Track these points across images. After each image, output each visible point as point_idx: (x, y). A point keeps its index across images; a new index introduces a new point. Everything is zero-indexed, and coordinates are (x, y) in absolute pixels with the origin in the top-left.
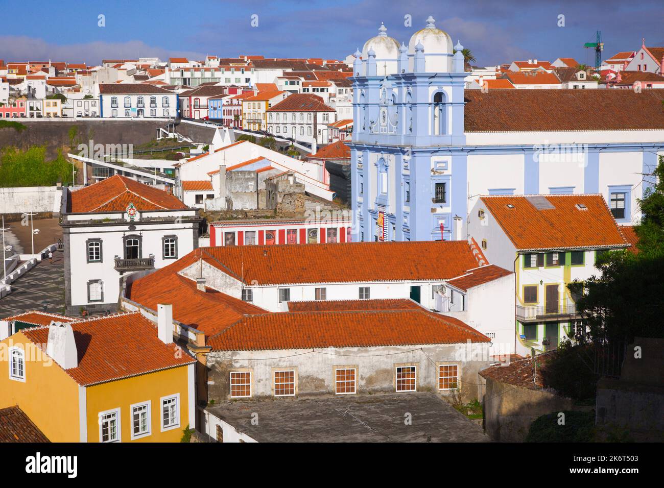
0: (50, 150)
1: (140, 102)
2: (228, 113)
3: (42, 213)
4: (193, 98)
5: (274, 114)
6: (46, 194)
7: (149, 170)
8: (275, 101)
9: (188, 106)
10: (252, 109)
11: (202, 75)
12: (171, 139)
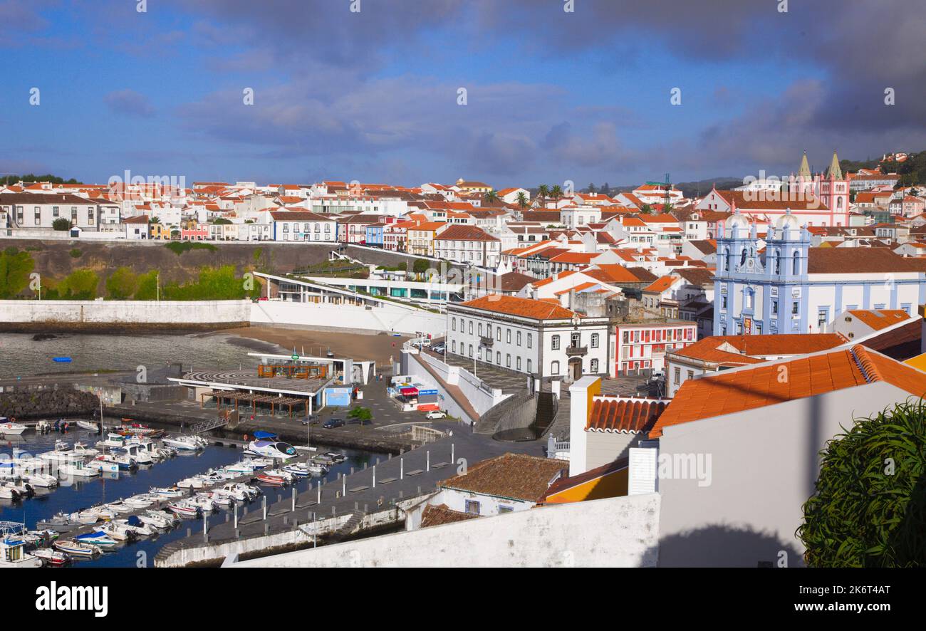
0: (238, 268)
1: (307, 227)
2: (391, 239)
3: (241, 322)
4: (349, 225)
5: (442, 242)
6: (243, 306)
7: (336, 286)
8: (440, 231)
9: (344, 232)
10: (418, 237)
11: (347, 203)
12: (343, 261)
